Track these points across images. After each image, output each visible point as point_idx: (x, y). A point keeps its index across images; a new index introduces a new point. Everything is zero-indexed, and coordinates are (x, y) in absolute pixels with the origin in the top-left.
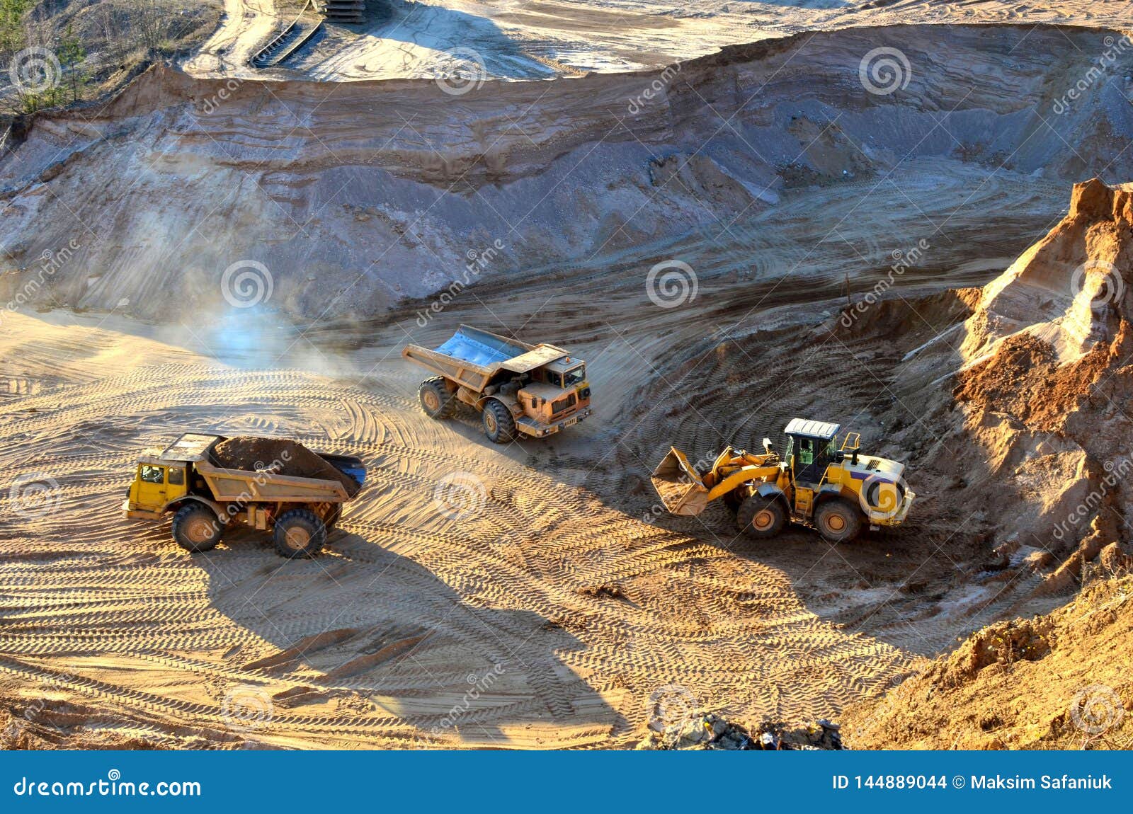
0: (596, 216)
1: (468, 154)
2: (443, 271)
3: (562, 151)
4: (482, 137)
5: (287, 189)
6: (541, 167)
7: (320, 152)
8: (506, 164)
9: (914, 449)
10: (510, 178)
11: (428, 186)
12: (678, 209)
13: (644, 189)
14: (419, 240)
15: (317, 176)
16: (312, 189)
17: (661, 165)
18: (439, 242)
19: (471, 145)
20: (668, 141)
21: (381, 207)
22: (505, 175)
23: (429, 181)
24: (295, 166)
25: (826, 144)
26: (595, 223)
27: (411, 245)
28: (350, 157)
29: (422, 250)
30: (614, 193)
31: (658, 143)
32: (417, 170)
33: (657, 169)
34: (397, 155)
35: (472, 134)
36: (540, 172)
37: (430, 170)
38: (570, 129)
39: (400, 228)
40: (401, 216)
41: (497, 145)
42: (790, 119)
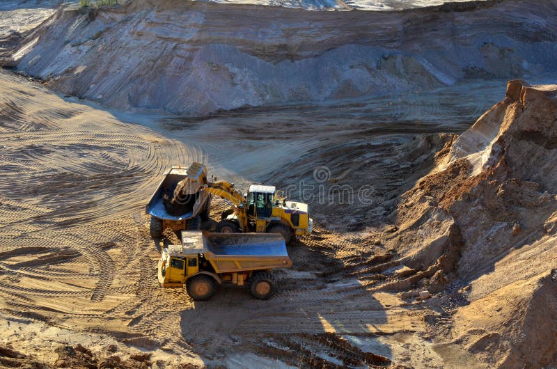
0: (338, 81)
1: (277, 44)
2: (245, 98)
3: (331, 47)
4: (288, 36)
5: (185, 52)
6: (317, 53)
7: (205, 36)
8: (299, 50)
9: (389, 210)
10: (299, 58)
11: (255, 57)
12: (386, 82)
13: (370, 70)
14: (239, 82)
15: (201, 47)
16: (198, 53)
17: (386, 59)
18: (250, 84)
19: (281, 39)
20: (397, 48)
21: (226, 65)
22: (297, 56)
23: (256, 55)
24: (190, 42)
25: (501, 58)
26: (336, 84)
27: (234, 84)
28: (220, 40)
29: (239, 87)
30: (352, 70)
31: (390, 48)
32: (251, 49)
33: (383, 61)
34: (242, 41)
35: (282, 34)
36: (316, 56)
37: (257, 49)
38: (338, 37)
39: (232, 76)
40: (236, 70)
41: (296, 40)
42: (482, 43)
